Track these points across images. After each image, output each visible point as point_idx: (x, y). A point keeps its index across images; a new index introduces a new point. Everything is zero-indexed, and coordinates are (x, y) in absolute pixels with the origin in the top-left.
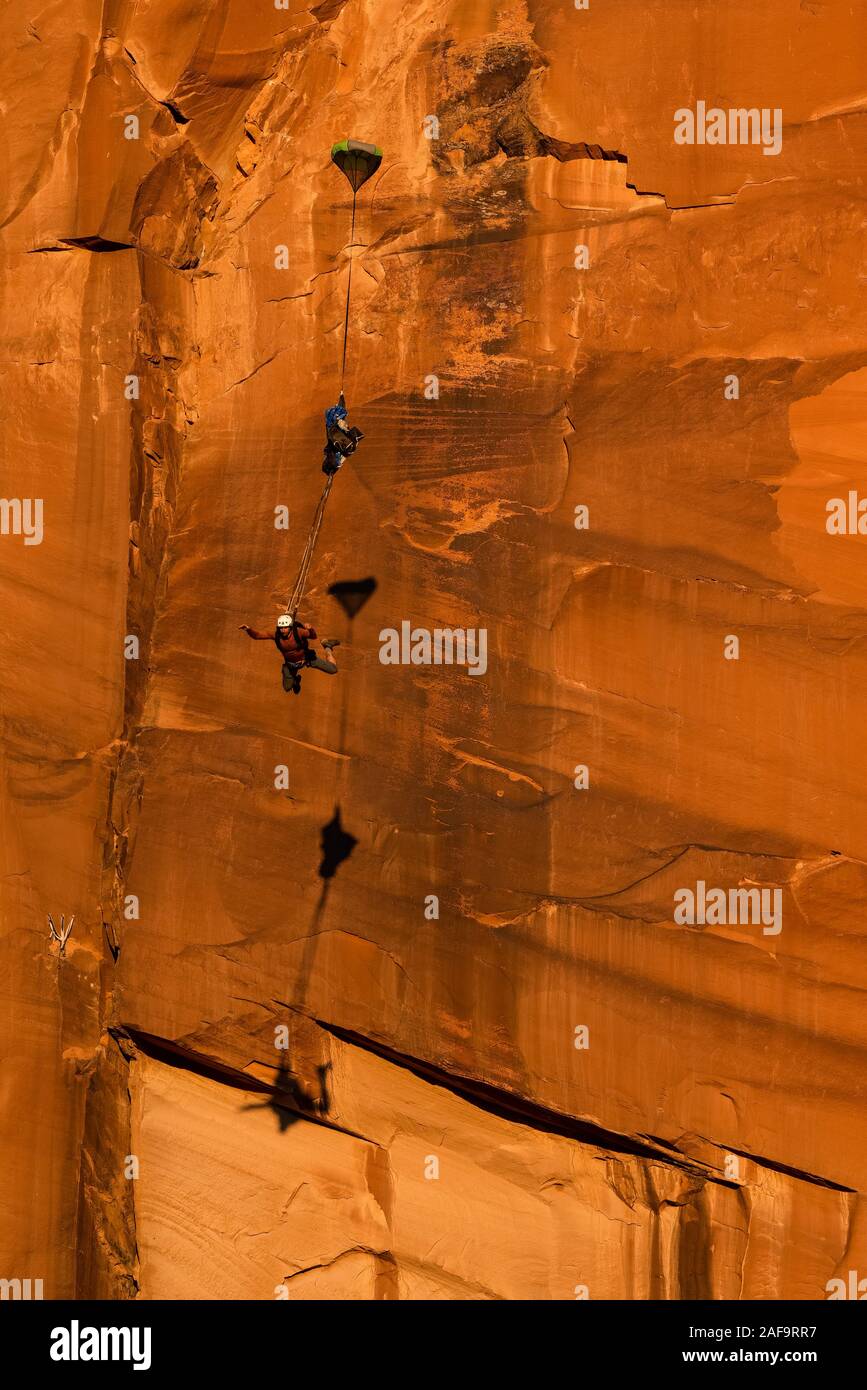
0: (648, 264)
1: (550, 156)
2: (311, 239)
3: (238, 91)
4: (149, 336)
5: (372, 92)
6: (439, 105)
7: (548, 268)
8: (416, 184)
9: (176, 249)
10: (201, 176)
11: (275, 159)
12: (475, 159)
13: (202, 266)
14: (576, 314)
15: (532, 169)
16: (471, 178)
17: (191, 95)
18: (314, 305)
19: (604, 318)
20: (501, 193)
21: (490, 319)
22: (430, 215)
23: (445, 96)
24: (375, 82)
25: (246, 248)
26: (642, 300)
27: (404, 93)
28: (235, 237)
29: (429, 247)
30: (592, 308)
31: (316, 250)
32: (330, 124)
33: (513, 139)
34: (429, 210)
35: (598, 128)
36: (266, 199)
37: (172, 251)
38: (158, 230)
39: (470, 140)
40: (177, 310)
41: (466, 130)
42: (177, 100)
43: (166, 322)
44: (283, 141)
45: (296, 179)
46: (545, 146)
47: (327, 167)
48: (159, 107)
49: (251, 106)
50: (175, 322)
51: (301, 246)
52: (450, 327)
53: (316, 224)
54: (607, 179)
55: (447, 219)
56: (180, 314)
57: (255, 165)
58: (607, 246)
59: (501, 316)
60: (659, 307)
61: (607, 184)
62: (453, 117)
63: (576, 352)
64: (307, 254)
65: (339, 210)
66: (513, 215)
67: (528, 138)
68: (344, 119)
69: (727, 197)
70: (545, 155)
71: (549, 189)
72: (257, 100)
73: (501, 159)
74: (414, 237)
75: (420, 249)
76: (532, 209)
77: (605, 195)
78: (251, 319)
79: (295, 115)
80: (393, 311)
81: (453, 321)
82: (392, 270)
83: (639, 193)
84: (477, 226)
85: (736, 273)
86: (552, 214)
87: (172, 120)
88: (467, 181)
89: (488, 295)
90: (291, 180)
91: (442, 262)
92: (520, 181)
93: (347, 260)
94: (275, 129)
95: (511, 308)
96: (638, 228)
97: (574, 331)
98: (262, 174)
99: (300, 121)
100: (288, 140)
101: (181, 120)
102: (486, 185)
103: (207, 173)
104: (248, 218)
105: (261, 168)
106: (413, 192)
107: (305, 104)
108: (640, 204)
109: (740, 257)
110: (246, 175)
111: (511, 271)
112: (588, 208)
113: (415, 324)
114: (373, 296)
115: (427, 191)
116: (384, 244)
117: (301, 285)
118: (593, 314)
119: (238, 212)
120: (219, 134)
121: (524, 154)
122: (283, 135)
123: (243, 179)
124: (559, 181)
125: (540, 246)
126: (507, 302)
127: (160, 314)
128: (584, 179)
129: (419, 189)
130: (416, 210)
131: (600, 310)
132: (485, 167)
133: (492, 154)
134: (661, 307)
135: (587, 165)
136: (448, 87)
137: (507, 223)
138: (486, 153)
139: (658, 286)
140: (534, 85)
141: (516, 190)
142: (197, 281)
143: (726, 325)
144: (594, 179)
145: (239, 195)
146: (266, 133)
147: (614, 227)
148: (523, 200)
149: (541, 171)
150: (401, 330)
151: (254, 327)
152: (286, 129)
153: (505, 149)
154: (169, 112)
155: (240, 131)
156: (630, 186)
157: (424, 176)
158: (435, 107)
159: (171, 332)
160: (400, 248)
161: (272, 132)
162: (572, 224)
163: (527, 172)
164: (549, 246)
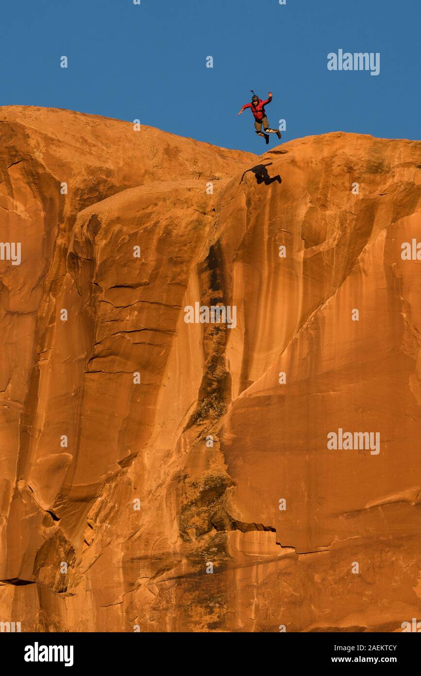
0: (288, 582)
1: (238, 530)
2: (122, 576)
3: (84, 504)
4: (44, 626)
5: (149, 502)
6: (182, 507)
7: (239, 586)
8: (172, 546)
9: (56, 582)
10: (67, 546)
11: (103, 536)
12: (201, 533)
13: (69, 591)
14: (253, 607)
15: (229, 537)
16: (199, 542)
17: (60, 506)
18: (124, 608)
19: (267, 609)
20: (215, 549)
21: (211, 612)
22: (180, 561)
23: (185, 502)
24: (150, 497)
25: (90, 581)
26: (286, 600)
27: (165, 502)
28: (84, 576)
29: (180, 577)
30: (261, 604)
31: (124, 581)
32: (129, 518)
33: (219, 522)
34: (179, 559)
35: (261, 515)
36: (99, 557)
37: (54, 584)
38: (45, 573)
39: (198, 524)
40: (57, 613)
41: (196, 518)
42: (54, 509)
43: (52, 619)
44: (107, 527)
45: (113, 546)
46: (235, 525)
47: (128, 540)
48: (45, 513)
49: (90, 511)
50: (57, 619)
51: (117, 579)
52: (191, 616)
53: (124, 568)
54: (266, 540)
55: (188, 563)
56: (59, 615)
57: (93, 540)
58: (268, 574)
59: (217, 610)
60: (294, 603)
61: (266, 543)
62: (189, 513)
63: (254, 627)
64: (120, 583)
65: (135, 561)
66: (221, 560)
67: (227, 521)
68: (136, 515)
69: (326, 547)
70: (235, 529)
71: (238, 547)
72: (93, 508)
73: (214, 532)
74: (172, 572)
75: (175, 578)
76: (230, 556)
77: (266, 549)
78: (94, 616)
79: (112, 514)
80: (163, 609)
81: (193, 613)
82: (162, 589)
83: (282, 547)
84: (203, 566)
85: (332, 585)
86: (240, 559)
87: (52, 519)
88: (197, 544)
89: (209, 600)
90: (111, 546)
91: (186, 584)
92: (224, 543)
93: (140, 585)
94: (103, 521)
95: (221, 606)
96: (282, 564)
97: (253, 616)
98: (97, 544)
99: (114, 518)
100: (109, 527)
101: (56, 519)
102: (207, 545)
103: (70, 545)
104: (90, 566)
105: (96, 541)
106: (171, 550)
107: (117, 509)
108: (283, 552)
109: (333, 577)
110: (89, 545)
111: (221, 588)
112: (257, 555)
113: (174, 615)
114: (153, 602)
115: (178, 550)
116: (157, 576)
117: (118, 598)
118: (262, 607)
119: (86, 564)
120: (75, 526)
121: (225, 530)
122: (106, 525)
123: (88, 547)
124: (243, 542)
125: (235, 575)
126: (219, 603)
127: (49, 616)
128: (255, 541)
129: (174, 549)
130: (173, 560)
131: (265, 605)
132: (206, 537)
133: (209, 530)
134: (295, 603)
135: (256, 534)
136: (187, 498)
137: (218, 564)
138: (206, 530)
139: (293, 592)
140: (229, 495)
141: (222, 548)
142: (67, 598)
143: (328, 611)
144: (260, 541)
145: (85, 555)
146: (98, 524)
147: (270, 564)
148: (225, 552)
149: (234, 538)
150: (167, 619)
151: (95, 620)
152: (108, 521)
153: (216, 528)
154: (50, 515)
155: (85, 523)
156: (278, 544)
157: (176, 542)
158: (180, 508)
159: (55, 624)
160: (165, 578)
161: (101, 523)
162: (250, 563)
163: (227, 538)
164: (239, 574)
